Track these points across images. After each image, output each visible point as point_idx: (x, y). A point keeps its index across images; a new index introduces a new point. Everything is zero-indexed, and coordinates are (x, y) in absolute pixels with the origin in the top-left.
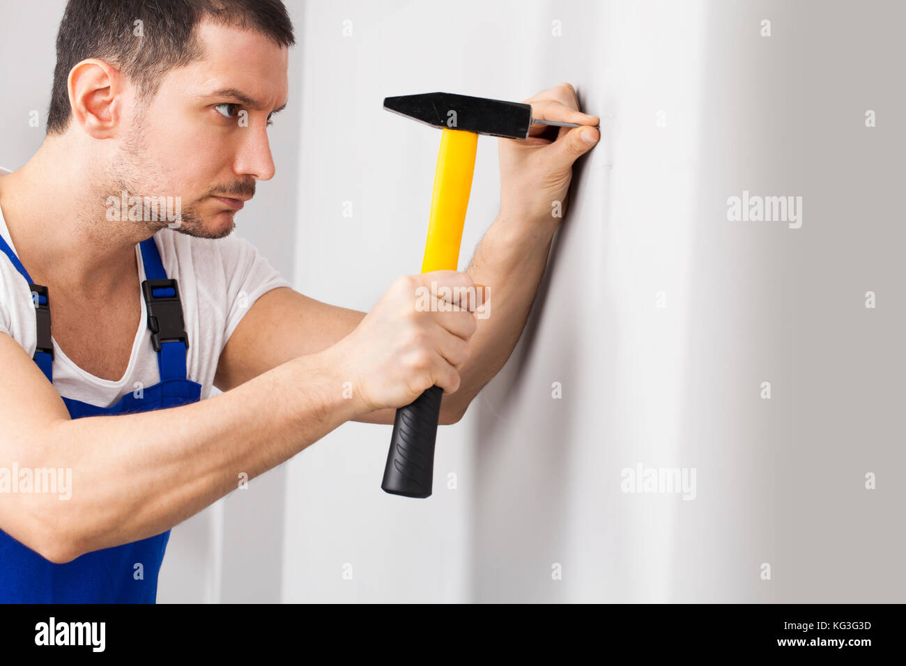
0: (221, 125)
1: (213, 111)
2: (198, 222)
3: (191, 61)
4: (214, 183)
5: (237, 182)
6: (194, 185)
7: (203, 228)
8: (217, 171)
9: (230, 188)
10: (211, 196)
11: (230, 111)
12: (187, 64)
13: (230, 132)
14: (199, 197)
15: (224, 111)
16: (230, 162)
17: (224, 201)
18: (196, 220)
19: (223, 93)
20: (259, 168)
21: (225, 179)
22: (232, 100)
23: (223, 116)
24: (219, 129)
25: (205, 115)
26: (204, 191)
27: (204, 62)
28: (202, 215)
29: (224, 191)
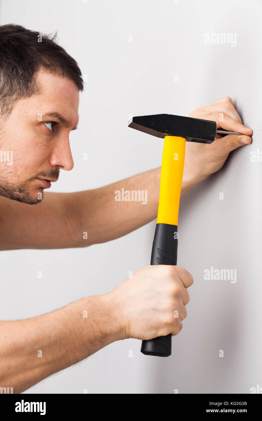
0: (47, 135)
1: (43, 126)
2: (27, 193)
3: (33, 95)
4: (40, 170)
5: (52, 170)
6: (28, 171)
7: (29, 197)
8: (41, 163)
9: (48, 173)
10: (36, 178)
11: (52, 126)
12: (30, 96)
13: (51, 139)
14: (31, 178)
15: (49, 126)
16: (48, 158)
17: (44, 182)
18: (26, 192)
19: (51, 114)
20: (65, 162)
21: (46, 168)
22: (55, 119)
23: (49, 129)
24: (45, 137)
25: (38, 128)
26: (33, 175)
27: (40, 96)
28: (30, 189)
29: (44, 175)
